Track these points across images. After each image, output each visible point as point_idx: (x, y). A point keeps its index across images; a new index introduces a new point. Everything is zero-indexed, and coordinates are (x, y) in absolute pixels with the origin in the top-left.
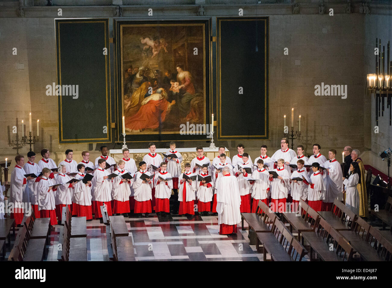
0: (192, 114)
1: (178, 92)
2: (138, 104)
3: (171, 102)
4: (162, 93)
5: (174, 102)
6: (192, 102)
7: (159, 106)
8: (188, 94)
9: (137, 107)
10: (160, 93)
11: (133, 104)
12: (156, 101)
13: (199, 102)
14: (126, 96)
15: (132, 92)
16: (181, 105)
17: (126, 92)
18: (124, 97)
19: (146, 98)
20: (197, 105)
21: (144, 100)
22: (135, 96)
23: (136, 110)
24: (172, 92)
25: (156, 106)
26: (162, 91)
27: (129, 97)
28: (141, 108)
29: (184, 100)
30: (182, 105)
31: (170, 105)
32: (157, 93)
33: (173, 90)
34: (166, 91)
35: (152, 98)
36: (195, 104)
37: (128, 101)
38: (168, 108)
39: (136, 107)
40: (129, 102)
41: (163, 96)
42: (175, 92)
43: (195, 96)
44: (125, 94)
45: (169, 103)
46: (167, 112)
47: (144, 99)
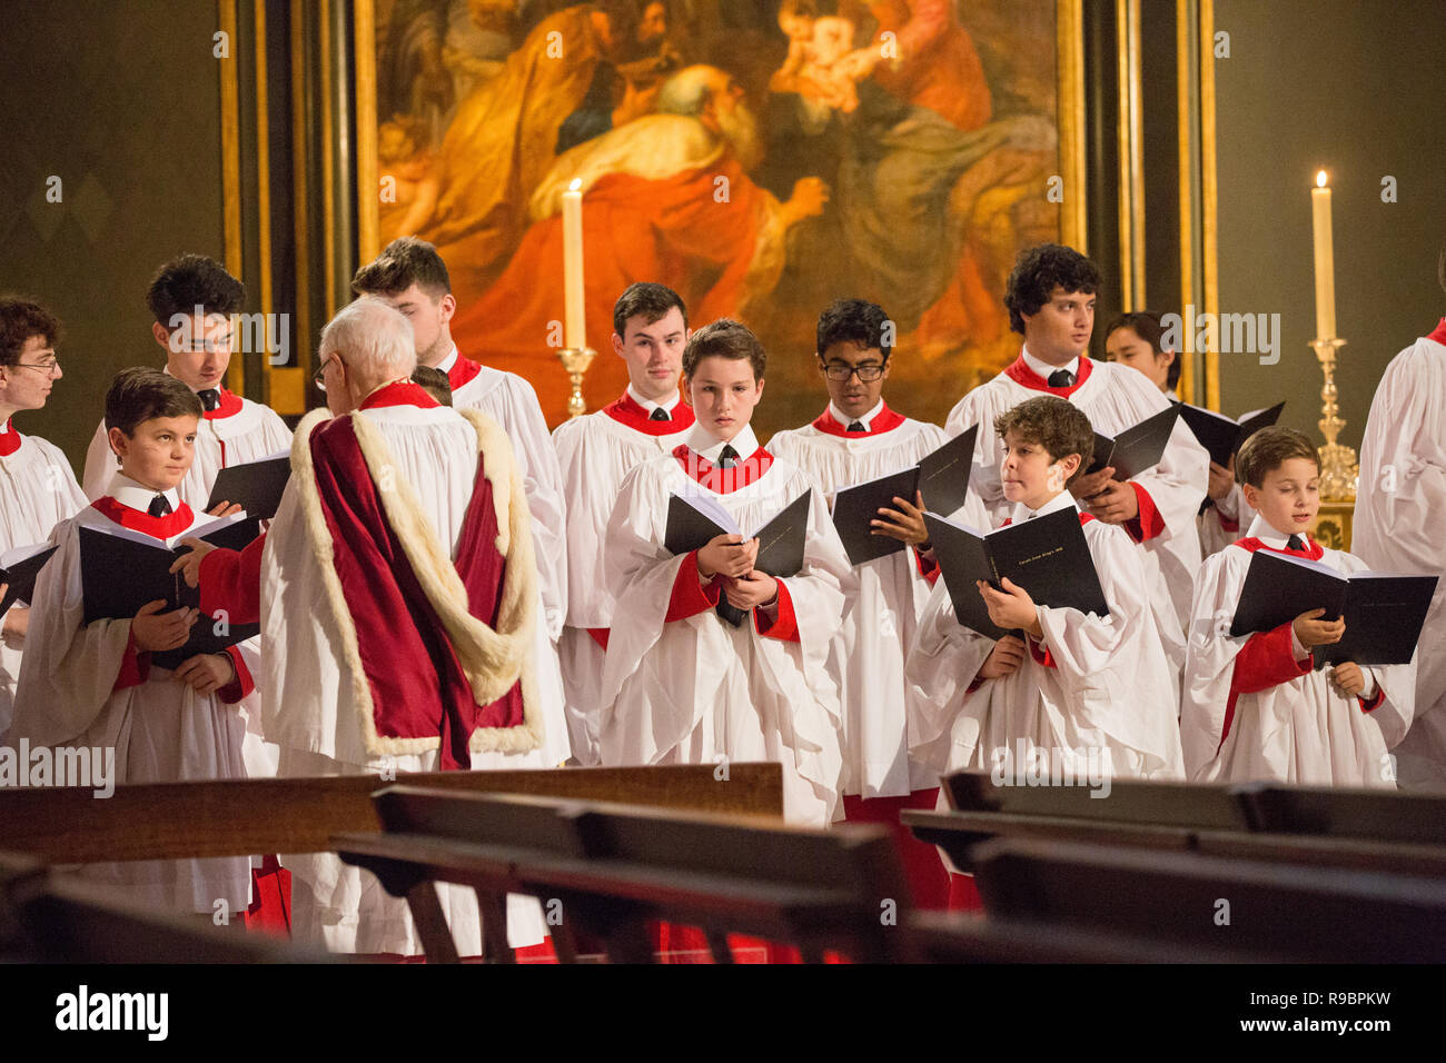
0: (966, 300)
1: (850, 104)
2: (498, 207)
3: (784, 194)
4: (713, 116)
5: (809, 194)
6: (961, 199)
7: (684, 232)
8: (935, 119)
9: (493, 232)
10: (689, 114)
11: (461, 207)
12: (661, 186)
13: (1025, 199)
14: (395, 136)
15: (443, 99)
16: (873, 224)
17: (393, 100)
18: (380, 138)
19: (573, 153)
20: (1003, 222)
21: (551, 178)
22: (473, 138)
23: (480, 262)
24: (791, 102)
25: (656, 233)
26: (706, 98)
27: (420, 140)
28: (527, 242)
29: (899, 177)
30: (881, 218)
31: (774, 223)
32: (670, 111)
33: (804, 90)
34: (739, 92)
35: (624, 160)
36: (995, 214)
37: (414, 181)
38: (767, 250)
39: (482, 236)
40: (426, 193)
41: (715, 136)
42: (817, 108)
43: (995, 140)
44: (384, 116)
45: (768, 198)
46: (754, 280)
47: (551, 167)
